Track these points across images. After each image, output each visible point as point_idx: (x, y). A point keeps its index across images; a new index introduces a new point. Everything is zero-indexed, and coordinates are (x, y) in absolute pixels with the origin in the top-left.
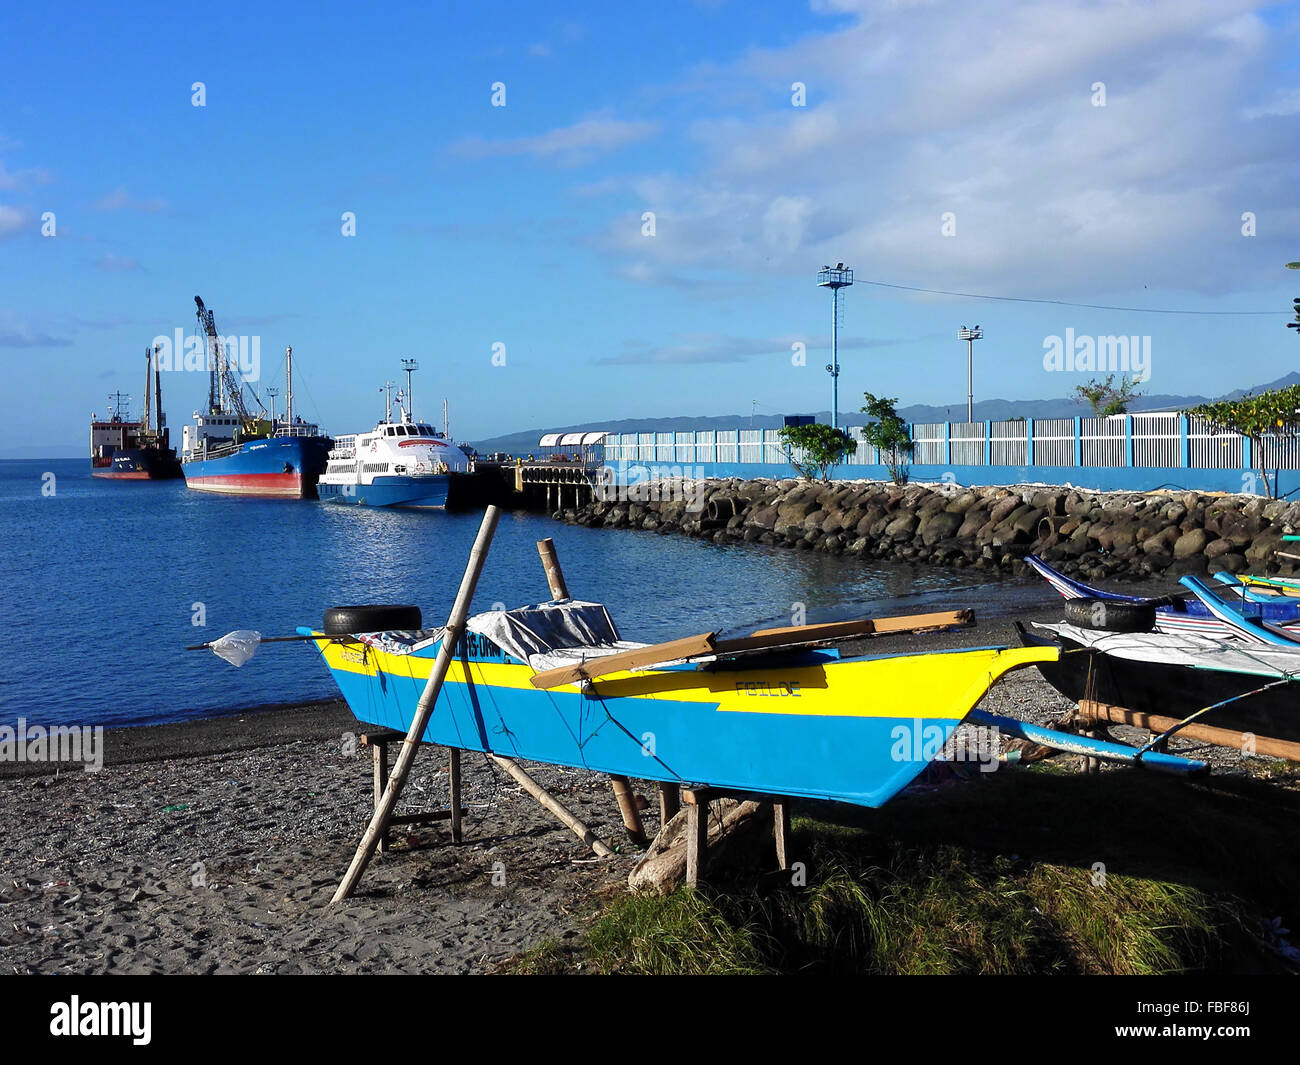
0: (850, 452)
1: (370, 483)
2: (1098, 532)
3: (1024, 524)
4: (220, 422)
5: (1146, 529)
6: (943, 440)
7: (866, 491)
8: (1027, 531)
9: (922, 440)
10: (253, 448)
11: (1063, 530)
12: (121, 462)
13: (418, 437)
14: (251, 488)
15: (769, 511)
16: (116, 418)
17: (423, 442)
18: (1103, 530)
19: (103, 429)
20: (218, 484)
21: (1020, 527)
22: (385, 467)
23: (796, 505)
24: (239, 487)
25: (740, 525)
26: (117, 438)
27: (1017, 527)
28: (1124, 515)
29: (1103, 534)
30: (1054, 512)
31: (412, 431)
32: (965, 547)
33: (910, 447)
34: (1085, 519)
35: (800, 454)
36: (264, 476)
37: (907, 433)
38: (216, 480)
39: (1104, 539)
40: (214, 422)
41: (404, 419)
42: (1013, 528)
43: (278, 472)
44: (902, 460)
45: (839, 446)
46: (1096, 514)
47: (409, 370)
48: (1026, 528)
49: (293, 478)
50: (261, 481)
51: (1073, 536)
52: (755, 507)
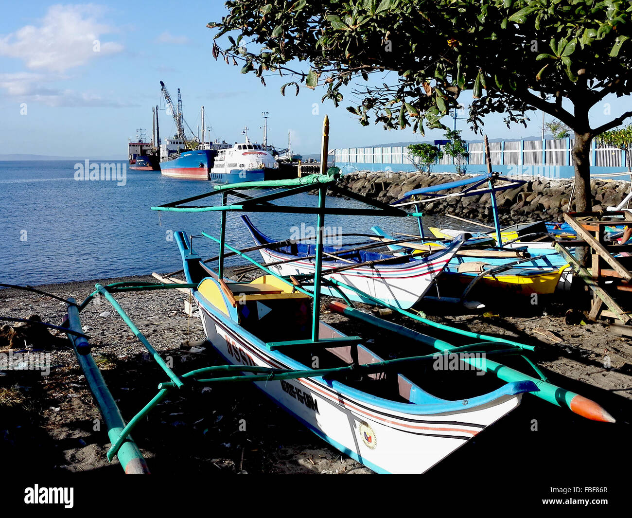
0: (440, 158)
1: (229, 173)
2: (544, 201)
3: (510, 197)
4: (177, 143)
5: (566, 199)
6: (482, 152)
7: (443, 178)
8: (511, 200)
9: (472, 152)
10: (185, 155)
11: (528, 199)
12: (140, 162)
13: (253, 150)
14: (185, 175)
15: (398, 188)
16: (140, 141)
17: (255, 153)
18: (547, 199)
19: (134, 146)
20: (172, 172)
21: (508, 198)
22: (235, 165)
23: (410, 186)
24: (180, 174)
25: (385, 195)
26: (138, 151)
27: (507, 197)
28: (558, 191)
29: (546, 201)
30: (526, 190)
31: (250, 147)
32: (479, 207)
33: (467, 155)
34: (540, 193)
35: (417, 159)
36: (190, 169)
37: (465, 148)
38: (171, 171)
39: (546, 205)
40: (174, 143)
41: (247, 141)
42: (504, 198)
43: (197, 167)
44: (464, 162)
45: (435, 155)
46: (546, 191)
47: (266, 118)
48: (511, 198)
49: (204, 170)
50: (189, 171)
51: (532, 203)
52: (393, 186)
